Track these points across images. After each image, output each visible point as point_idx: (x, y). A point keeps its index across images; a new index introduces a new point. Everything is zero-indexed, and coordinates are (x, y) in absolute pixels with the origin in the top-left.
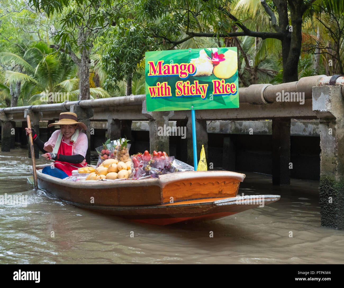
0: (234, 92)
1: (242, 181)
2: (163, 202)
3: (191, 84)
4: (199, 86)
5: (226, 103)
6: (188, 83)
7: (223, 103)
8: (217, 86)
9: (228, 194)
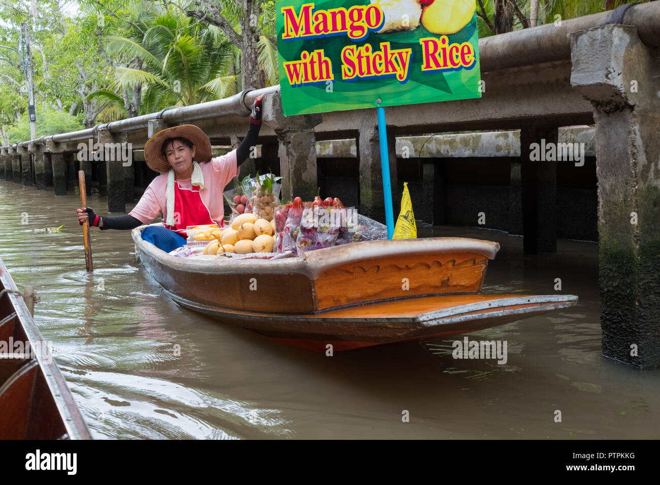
0: (467, 63)
1: (493, 258)
2: (319, 309)
3: (373, 52)
4: (392, 54)
5: (452, 89)
6: (367, 50)
7: (447, 89)
8: (431, 50)
9: (461, 286)
